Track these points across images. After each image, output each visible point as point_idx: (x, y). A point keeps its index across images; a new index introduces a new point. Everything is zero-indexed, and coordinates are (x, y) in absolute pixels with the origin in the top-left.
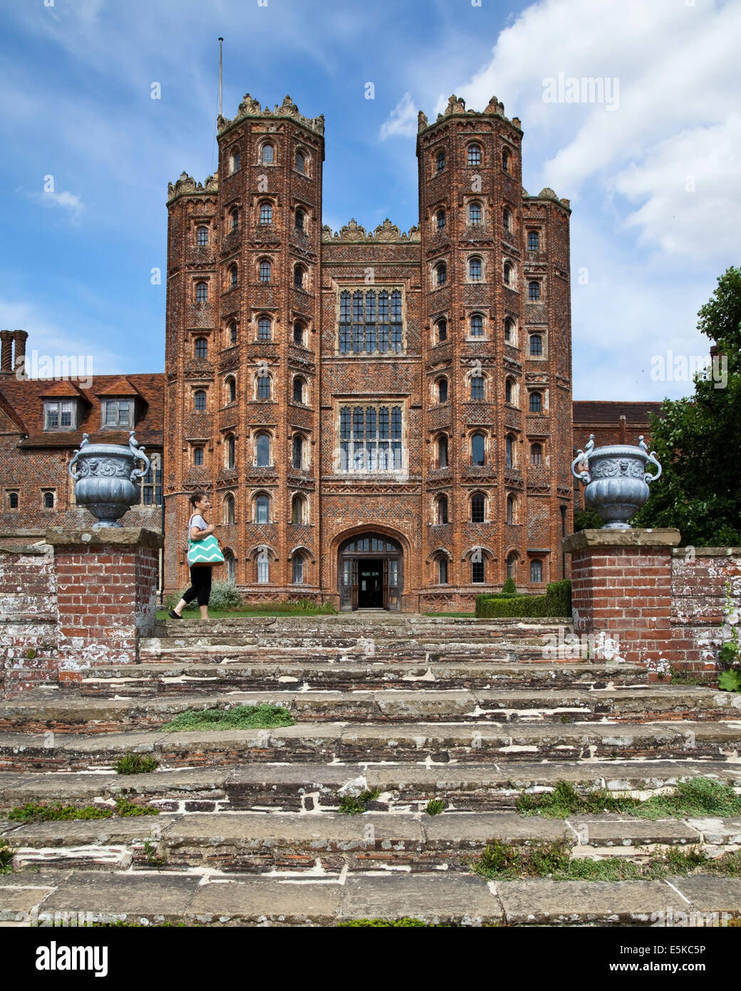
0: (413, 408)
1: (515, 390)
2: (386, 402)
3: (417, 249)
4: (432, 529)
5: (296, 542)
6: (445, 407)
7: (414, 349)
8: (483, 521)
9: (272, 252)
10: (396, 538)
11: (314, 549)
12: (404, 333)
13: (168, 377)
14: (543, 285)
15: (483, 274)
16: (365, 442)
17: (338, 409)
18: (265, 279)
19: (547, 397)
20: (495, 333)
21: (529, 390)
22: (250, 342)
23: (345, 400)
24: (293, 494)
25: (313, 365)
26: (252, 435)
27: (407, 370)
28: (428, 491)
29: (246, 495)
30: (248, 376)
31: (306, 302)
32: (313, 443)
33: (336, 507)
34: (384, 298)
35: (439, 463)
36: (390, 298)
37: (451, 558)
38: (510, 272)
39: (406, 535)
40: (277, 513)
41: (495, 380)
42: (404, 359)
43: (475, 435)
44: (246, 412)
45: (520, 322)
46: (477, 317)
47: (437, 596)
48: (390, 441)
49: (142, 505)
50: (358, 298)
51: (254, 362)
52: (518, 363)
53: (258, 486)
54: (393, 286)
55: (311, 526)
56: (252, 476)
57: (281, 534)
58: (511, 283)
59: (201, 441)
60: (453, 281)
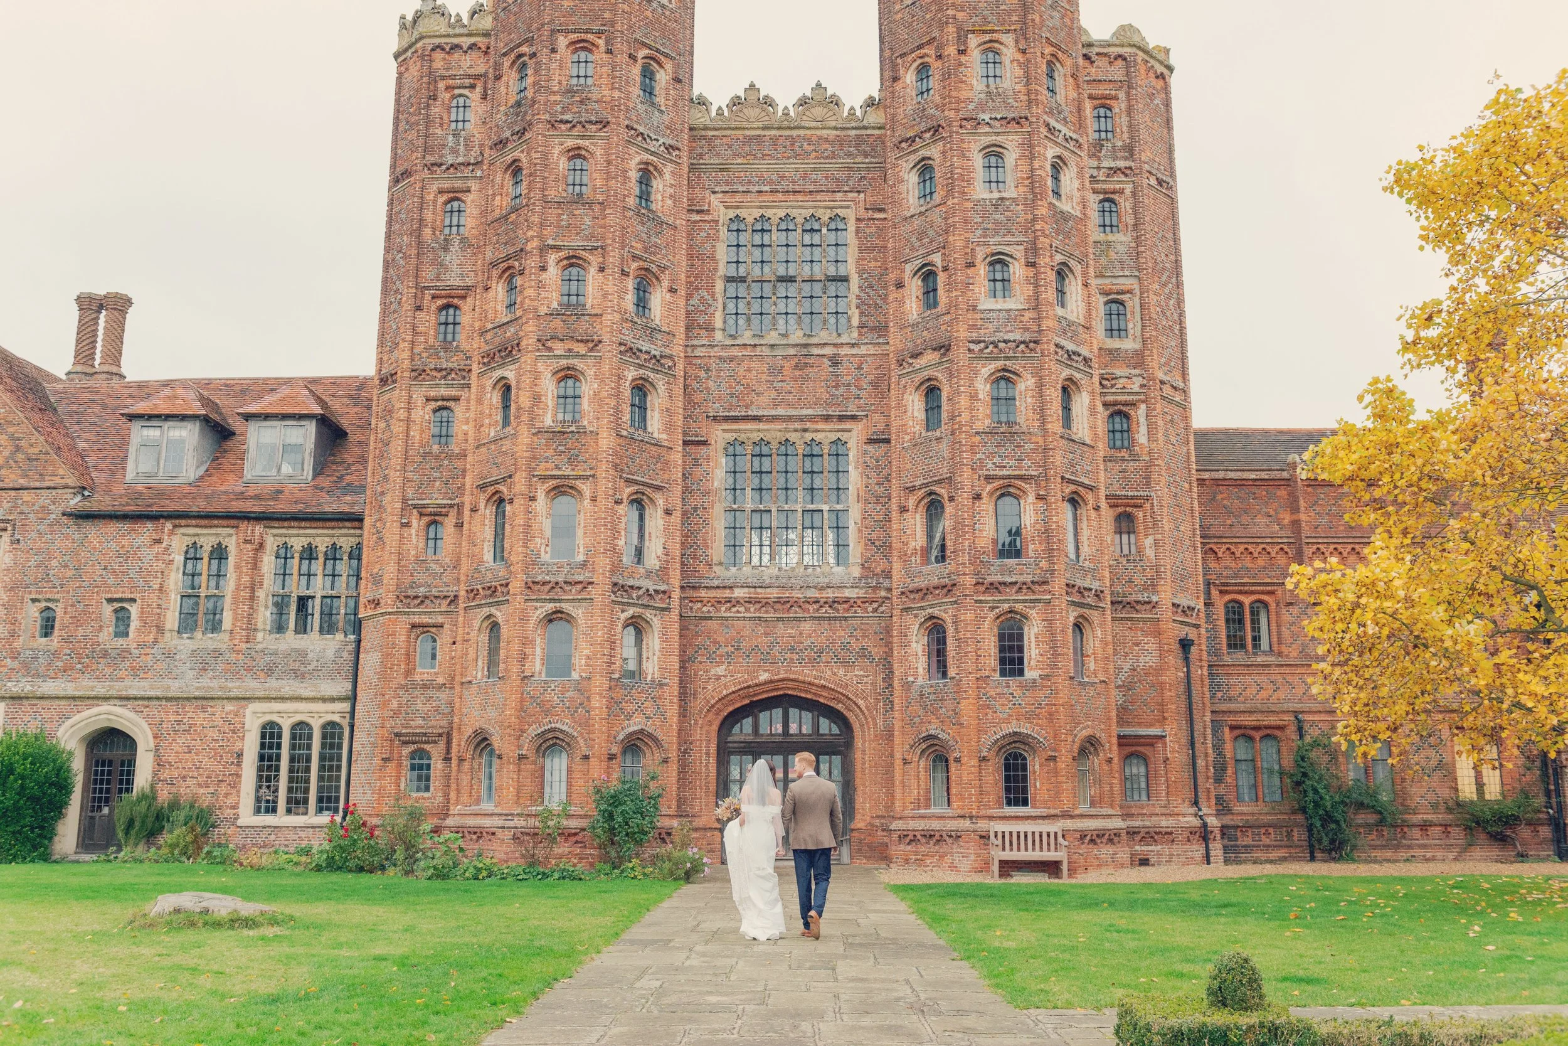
0: (871, 441)
1: (1081, 403)
2: (817, 431)
3: (879, 137)
4: (915, 690)
5: (629, 717)
6: (938, 439)
7: (873, 328)
8: (1021, 673)
9: (590, 137)
10: (839, 707)
11: (667, 732)
12: (852, 297)
13: (381, 380)
14: (1125, 204)
15: (1010, 180)
16: (774, 509)
17: (721, 445)
18: (577, 188)
19: (1142, 420)
20: (1036, 295)
21: (1106, 405)
22: (543, 310)
23: (735, 426)
24: (623, 616)
25: (670, 357)
26: (541, 496)
27: (859, 368)
28: (906, 610)
29: (524, 619)
30: (537, 376)
31: (658, 234)
32: (668, 512)
33: (715, 642)
34: (812, 230)
35: (926, 551)
36: (824, 230)
37: (957, 755)
38: (1062, 177)
39: (861, 702)
40: (588, 658)
41: (1041, 386)
42: (853, 345)
43: (1002, 495)
44: (532, 448)
45: (1085, 273)
46: (999, 261)
47: (929, 836)
48: (826, 508)
49: (315, 635)
50: (762, 231)
51: (550, 349)
52: (1085, 352)
53: (551, 600)
54: (831, 208)
55: (661, 685)
56: (539, 578)
57: (596, 702)
58: (1063, 197)
59: (440, 506)
60: (950, 192)
